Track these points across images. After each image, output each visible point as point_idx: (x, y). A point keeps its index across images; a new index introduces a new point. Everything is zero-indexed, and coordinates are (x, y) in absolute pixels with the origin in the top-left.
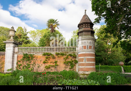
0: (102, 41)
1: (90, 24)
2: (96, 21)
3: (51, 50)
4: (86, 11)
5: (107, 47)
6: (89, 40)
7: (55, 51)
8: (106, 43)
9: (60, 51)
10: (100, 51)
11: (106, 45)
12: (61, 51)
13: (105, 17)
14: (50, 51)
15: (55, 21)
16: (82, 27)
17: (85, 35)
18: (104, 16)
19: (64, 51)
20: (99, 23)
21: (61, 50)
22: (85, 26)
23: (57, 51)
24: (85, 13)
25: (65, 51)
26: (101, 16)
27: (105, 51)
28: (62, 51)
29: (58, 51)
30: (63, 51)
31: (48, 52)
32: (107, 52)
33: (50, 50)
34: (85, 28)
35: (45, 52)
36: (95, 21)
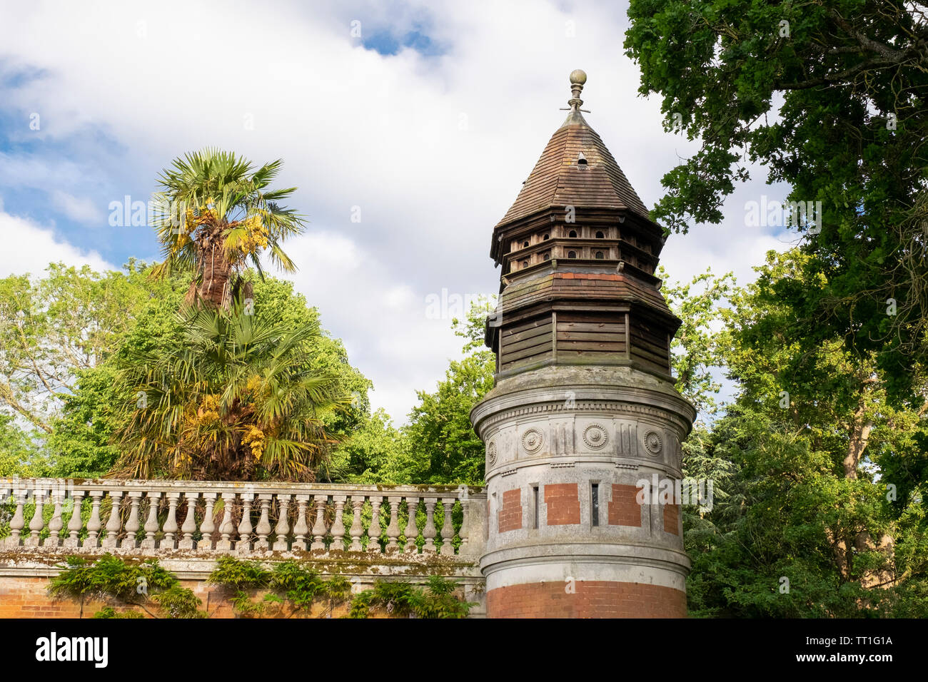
0: (793, 437)
1: (623, 231)
2: (676, 192)
3: (170, 525)
4: (578, 84)
5: (851, 507)
6: (610, 414)
7: (216, 537)
8: (838, 456)
9: (272, 538)
10: (772, 558)
11: (833, 487)
12: (290, 538)
13: (779, 163)
14: (149, 542)
15: (248, 176)
16: (534, 261)
17: (569, 352)
18: (765, 143)
19: (328, 540)
20: (716, 217)
21: (282, 528)
22: (572, 248)
23: (235, 537)
24: (577, 103)
25: (337, 545)
26: (734, 150)
27: (827, 561)
28: (300, 544)
29: (253, 538)
30: (309, 539)
31: (128, 547)
32: (857, 577)
33: (151, 524)
34: (569, 274)
35: (89, 545)
36: (667, 201)
